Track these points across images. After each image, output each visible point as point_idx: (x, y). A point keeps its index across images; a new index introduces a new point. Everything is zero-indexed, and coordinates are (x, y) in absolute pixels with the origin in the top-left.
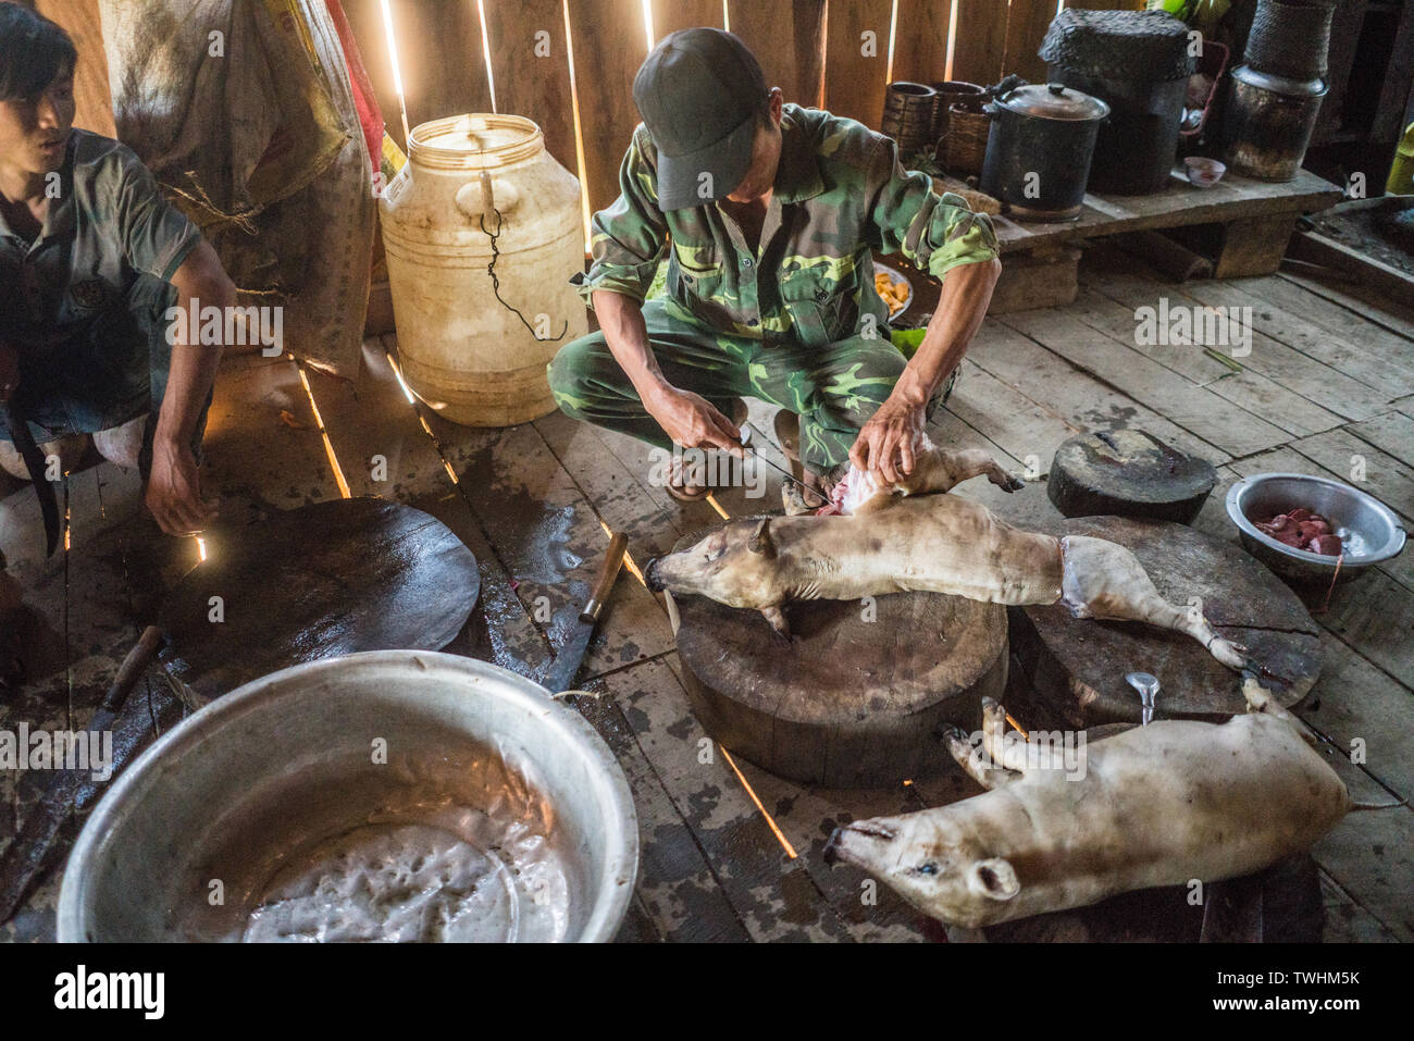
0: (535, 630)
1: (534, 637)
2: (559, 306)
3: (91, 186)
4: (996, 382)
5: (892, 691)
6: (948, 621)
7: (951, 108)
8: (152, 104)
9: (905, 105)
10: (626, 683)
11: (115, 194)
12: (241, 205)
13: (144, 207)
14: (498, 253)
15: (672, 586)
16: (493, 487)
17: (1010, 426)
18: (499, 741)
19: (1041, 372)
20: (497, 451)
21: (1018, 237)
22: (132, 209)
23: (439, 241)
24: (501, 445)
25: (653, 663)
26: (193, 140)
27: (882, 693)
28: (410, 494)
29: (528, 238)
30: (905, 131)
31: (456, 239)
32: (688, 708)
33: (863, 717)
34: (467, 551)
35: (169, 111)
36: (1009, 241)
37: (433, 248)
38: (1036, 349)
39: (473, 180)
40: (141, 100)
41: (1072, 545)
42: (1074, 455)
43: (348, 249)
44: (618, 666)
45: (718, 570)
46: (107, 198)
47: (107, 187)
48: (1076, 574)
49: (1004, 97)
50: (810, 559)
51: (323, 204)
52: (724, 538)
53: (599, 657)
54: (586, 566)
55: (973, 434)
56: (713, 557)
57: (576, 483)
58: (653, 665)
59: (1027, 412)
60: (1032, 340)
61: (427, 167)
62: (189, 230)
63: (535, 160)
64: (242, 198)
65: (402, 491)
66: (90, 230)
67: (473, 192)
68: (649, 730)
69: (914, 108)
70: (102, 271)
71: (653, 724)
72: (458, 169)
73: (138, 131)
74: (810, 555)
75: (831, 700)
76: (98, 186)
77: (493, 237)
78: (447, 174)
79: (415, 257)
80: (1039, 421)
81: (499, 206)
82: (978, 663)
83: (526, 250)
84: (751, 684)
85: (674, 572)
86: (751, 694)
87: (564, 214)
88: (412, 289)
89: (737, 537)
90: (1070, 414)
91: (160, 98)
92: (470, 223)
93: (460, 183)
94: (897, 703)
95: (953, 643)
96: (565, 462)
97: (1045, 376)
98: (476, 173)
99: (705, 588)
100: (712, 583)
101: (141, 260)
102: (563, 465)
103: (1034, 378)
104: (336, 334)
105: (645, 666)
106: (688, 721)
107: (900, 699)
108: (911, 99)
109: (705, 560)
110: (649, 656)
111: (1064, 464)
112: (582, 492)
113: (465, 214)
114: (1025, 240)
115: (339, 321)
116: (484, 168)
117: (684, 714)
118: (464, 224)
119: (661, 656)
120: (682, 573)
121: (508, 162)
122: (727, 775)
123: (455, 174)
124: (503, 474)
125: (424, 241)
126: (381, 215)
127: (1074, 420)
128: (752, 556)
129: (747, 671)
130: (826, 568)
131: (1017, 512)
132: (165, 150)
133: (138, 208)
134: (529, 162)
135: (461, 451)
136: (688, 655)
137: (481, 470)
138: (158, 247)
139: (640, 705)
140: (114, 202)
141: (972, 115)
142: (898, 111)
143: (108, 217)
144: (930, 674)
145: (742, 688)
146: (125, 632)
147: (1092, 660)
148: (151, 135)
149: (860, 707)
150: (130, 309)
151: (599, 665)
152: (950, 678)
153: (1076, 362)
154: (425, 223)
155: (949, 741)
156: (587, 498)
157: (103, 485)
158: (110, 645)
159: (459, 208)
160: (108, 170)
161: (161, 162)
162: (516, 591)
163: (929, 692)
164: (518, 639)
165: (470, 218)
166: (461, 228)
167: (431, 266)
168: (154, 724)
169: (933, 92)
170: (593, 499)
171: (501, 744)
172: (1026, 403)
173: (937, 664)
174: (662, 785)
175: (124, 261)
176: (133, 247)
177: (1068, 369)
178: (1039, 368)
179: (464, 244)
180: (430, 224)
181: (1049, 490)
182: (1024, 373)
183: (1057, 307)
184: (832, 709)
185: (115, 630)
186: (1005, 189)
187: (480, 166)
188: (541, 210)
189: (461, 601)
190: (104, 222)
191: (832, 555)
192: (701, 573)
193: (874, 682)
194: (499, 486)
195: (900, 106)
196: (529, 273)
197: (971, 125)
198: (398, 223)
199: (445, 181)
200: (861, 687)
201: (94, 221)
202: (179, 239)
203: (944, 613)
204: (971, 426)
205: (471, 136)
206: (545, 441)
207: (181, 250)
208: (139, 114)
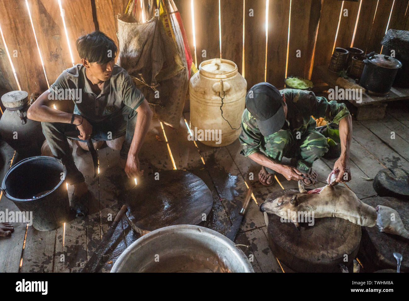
0: (226, 215)
1: (226, 217)
2: (238, 117)
3: (115, 82)
4: (359, 145)
5: (328, 253)
6: (344, 232)
7: (353, 58)
8: (130, 54)
9: (339, 56)
10: (251, 235)
11: (122, 84)
12: (154, 84)
13: (130, 89)
14: (223, 103)
15: (267, 211)
16: (215, 167)
17: (363, 161)
18: (218, 253)
19: (372, 142)
20: (216, 155)
21: (370, 101)
22: (126, 89)
23: (207, 98)
24: (217, 153)
25: (259, 229)
26: (142, 65)
27: (325, 253)
28: (192, 167)
29: (232, 99)
30: (338, 63)
31: (212, 98)
32: (268, 245)
33: (319, 260)
34: (209, 190)
35: (135, 56)
36: (367, 102)
37: (204, 100)
38: (371, 134)
39: (218, 82)
40: (128, 52)
41: (381, 209)
42: (382, 176)
43: (180, 96)
44: (249, 229)
45: (281, 208)
46: (120, 85)
47: (120, 82)
48: (381, 218)
49: (370, 58)
50: (308, 206)
51: (174, 83)
52: (283, 199)
53: (244, 226)
54: (240, 196)
55: (352, 163)
56: (280, 204)
57: (238, 168)
58: (259, 230)
59: (368, 156)
60: (371, 131)
61: (205, 76)
62: (141, 96)
63: (235, 76)
64: (154, 82)
65: (190, 165)
66: (113, 93)
67: (217, 85)
68: (257, 251)
69: (341, 57)
70: (116, 104)
71: (258, 249)
72: (214, 78)
73: (127, 62)
74: (308, 205)
75: (310, 253)
76: (117, 82)
77: (222, 99)
78: (210, 79)
79: (199, 101)
80: (371, 160)
81: (224, 90)
82: (352, 246)
83: (230, 102)
84: (288, 244)
85: (268, 207)
86: (288, 248)
87: (242, 92)
88: (197, 109)
89: (286, 199)
90: (380, 158)
91: (133, 52)
92: (216, 94)
93: (214, 82)
94: (329, 257)
95: (345, 239)
96: (235, 160)
97: (373, 144)
98: (219, 80)
99: (277, 213)
100: (279, 212)
101: (127, 103)
102: (234, 162)
103: (370, 144)
104: (174, 117)
105: (256, 230)
106: (268, 249)
107: (330, 256)
108: (341, 54)
109: (277, 205)
110: (258, 227)
111: (379, 179)
112: (240, 171)
113: (215, 91)
114: (372, 102)
115: (175, 114)
116: (221, 79)
117: (267, 247)
118: (214, 94)
119: (261, 227)
120: (271, 208)
121: (228, 77)
122: (278, 267)
123: (213, 79)
124: (217, 163)
125: (202, 97)
126: (190, 87)
127: (381, 160)
128: (291, 205)
129: (287, 240)
130: (312, 209)
131: (363, 191)
132: (133, 67)
133: (128, 89)
134: (233, 77)
135: (206, 154)
136: (271, 233)
137: (211, 160)
138: (133, 101)
139: (255, 242)
140: (121, 87)
141: (359, 61)
142: (337, 57)
143: (119, 90)
144: (339, 248)
145: (285, 246)
146: (115, 202)
147: (383, 247)
148: (129, 62)
149: (318, 257)
150: (122, 114)
151: (244, 228)
152: (344, 250)
153: (383, 140)
154: (203, 93)
155: (342, 269)
156: (241, 173)
157: (108, 154)
158: (111, 205)
159: (213, 90)
160: (120, 77)
161: (133, 70)
162: (221, 201)
163: (338, 254)
164: (222, 217)
165: (216, 93)
166: (213, 95)
167: (203, 104)
168: (123, 231)
169: (348, 52)
170: (243, 174)
171: (219, 254)
172: (368, 153)
173: (341, 245)
174: (260, 268)
175: (122, 102)
176: (125, 99)
177: (380, 142)
178: (372, 141)
179: (214, 99)
180: (205, 93)
181: (373, 184)
182: (367, 143)
183: (378, 120)
184: (310, 256)
185: (112, 201)
186: (367, 85)
187: (220, 78)
188: (236, 91)
189: (208, 207)
190: (118, 91)
191: (314, 205)
192: (276, 209)
193: (323, 249)
194: (217, 167)
195: (338, 56)
196: (230, 108)
197: (359, 63)
198: (195, 91)
199: (210, 81)
200: (319, 250)
201: (115, 91)
202: (139, 99)
203: (344, 229)
204: (351, 160)
205: (216, 64)
206: (229, 153)
207: (139, 102)
208: (127, 56)
